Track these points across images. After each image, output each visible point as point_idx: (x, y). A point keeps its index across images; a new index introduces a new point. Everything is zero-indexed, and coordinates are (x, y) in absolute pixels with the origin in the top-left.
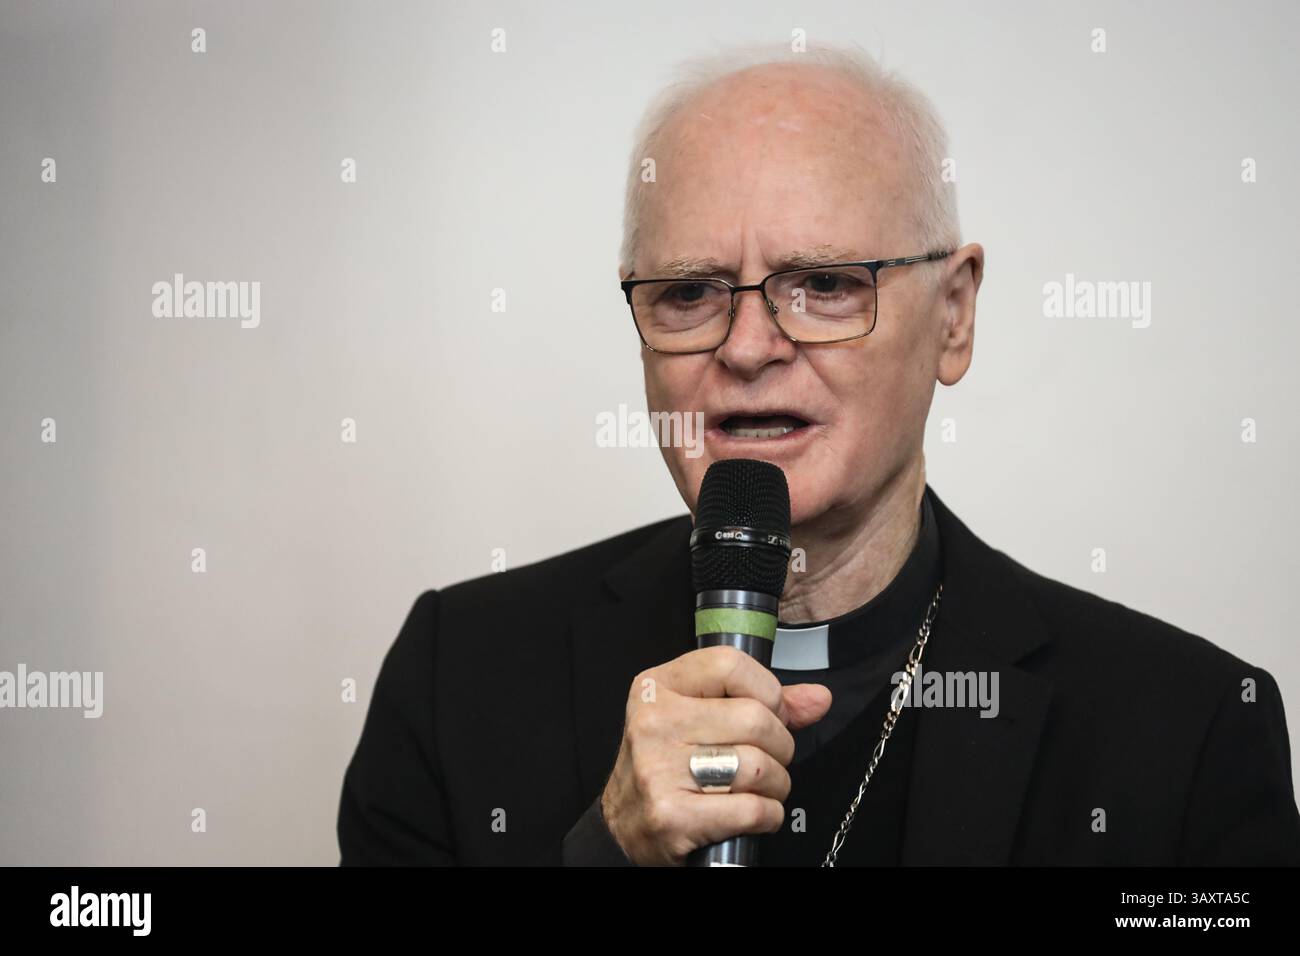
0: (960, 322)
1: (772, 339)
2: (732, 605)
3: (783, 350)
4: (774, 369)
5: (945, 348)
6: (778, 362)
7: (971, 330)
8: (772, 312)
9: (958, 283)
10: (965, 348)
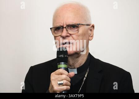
0: (92, 33)
1: (67, 34)
2: (62, 64)
3: (68, 35)
4: (67, 37)
5: (90, 36)
6: (68, 36)
7: (93, 34)
8: (67, 30)
9: (91, 29)
10: (92, 36)
